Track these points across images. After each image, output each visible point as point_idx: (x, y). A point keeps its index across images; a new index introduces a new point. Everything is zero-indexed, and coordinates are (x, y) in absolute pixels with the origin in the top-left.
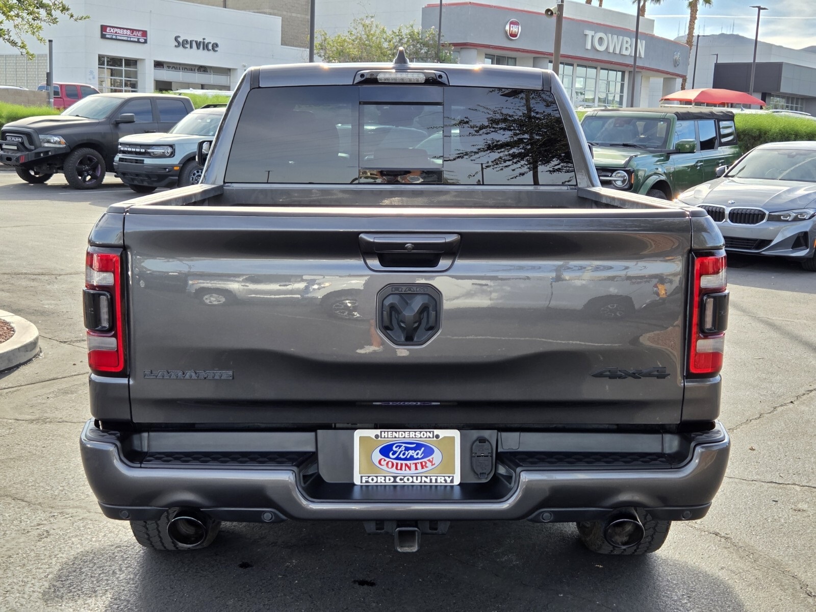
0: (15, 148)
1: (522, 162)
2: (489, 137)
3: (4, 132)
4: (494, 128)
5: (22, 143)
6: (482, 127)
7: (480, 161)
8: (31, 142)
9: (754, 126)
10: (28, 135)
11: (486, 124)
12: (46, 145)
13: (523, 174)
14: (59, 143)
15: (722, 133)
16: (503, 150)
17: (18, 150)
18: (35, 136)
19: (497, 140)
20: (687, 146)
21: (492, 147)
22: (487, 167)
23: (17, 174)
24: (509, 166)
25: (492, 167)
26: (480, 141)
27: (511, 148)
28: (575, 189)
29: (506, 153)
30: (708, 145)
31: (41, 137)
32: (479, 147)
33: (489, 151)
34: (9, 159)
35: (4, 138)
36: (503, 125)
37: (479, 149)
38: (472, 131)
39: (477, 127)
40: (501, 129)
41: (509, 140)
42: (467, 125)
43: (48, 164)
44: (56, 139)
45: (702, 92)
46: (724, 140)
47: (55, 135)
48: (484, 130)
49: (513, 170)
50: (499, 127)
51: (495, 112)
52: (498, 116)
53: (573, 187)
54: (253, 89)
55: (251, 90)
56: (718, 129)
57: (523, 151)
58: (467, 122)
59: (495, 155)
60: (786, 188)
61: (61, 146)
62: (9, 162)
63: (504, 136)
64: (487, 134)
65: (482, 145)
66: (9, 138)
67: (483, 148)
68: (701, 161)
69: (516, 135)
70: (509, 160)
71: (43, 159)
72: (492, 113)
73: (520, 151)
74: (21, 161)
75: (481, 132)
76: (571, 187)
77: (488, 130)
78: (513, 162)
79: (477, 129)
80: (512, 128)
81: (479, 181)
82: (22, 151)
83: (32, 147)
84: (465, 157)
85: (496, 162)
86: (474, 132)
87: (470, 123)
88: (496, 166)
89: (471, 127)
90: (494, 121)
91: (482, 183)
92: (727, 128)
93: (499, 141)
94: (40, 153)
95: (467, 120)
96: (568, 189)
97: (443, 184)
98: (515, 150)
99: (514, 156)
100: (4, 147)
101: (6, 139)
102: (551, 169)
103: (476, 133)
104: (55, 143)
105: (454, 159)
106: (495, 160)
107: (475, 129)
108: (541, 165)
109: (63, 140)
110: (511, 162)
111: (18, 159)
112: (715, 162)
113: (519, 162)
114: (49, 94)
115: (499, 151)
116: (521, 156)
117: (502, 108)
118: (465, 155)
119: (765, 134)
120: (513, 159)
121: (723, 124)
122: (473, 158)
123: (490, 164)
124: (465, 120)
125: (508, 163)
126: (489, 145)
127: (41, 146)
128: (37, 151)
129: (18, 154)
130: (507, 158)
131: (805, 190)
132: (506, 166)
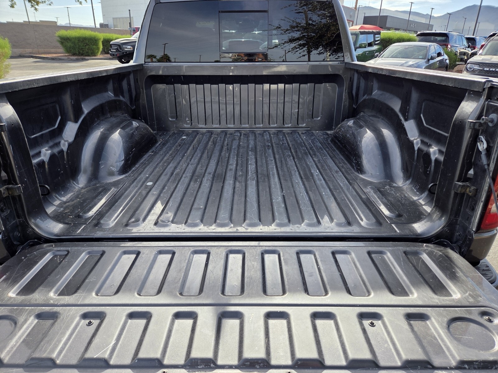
0: (115, 51)
1: (304, 49)
2: (290, 35)
3: (111, 45)
4: (292, 30)
5: (117, 49)
6: (287, 30)
7: (285, 49)
8: (121, 49)
9: (387, 37)
10: (119, 45)
11: (289, 28)
12: (126, 49)
13: (304, 56)
14: (131, 49)
15: (376, 40)
16: (296, 42)
17: (116, 51)
18: (121, 46)
19: (294, 36)
20: (363, 45)
21: (291, 41)
22: (289, 51)
23: (118, 61)
24: (298, 51)
25: (291, 52)
26: (286, 37)
27: (299, 41)
28: (343, 63)
29: (297, 44)
30: (370, 45)
31: (124, 46)
32: (285, 41)
33: (290, 43)
34: (114, 55)
35: (111, 47)
36: (296, 29)
37: (285, 42)
38: (282, 32)
39: (285, 30)
40: (295, 31)
41: (298, 36)
42: (280, 29)
43: (128, 57)
44: (129, 47)
45: (362, 26)
46: (376, 43)
47: (129, 46)
48: (288, 32)
49: (300, 53)
50: (294, 30)
51: (293, 21)
52: (295, 24)
53: (342, 62)
54: (157, 4)
55: (155, 4)
56: (374, 38)
57: (305, 42)
58: (280, 28)
59: (293, 45)
60: (405, 62)
61: (131, 50)
62: (113, 56)
63: (297, 35)
64: (289, 33)
65: (286, 39)
66: (113, 47)
67: (287, 41)
68: (368, 51)
69: (302, 33)
70: (298, 48)
71: (125, 55)
72: (291, 22)
73: (304, 42)
74: (118, 56)
75: (287, 32)
76: (341, 62)
77: (290, 31)
78: (300, 49)
79: (285, 31)
80: (300, 30)
81: (284, 60)
82: (118, 52)
83: (121, 50)
84: (279, 46)
85: (293, 49)
86: (283, 33)
87: (281, 28)
88: (293, 51)
89: (282, 30)
90: (292, 27)
91: (285, 61)
92: (378, 37)
93: (294, 37)
94: (124, 52)
95: (280, 26)
96: (339, 63)
97: (268, 62)
98: (301, 42)
99: (300, 45)
100: (111, 50)
101: (112, 47)
102: (319, 53)
103: (284, 33)
104: (129, 49)
105: (273, 48)
106: (292, 48)
107: (284, 31)
108: (314, 50)
109: (132, 48)
110: (299, 49)
111: (116, 55)
112: (372, 52)
113: (303, 48)
114: (131, 31)
115: (295, 42)
116: (303, 45)
117: (297, 18)
118: (279, 45)
119: (391, 40)
120: (300, 47)
121: (377, 36)
122: (282, 47)
123: (290, 50)
124: (279, 26)
125: (298, 49)
126: (290, 39)
127: (124, 50)
128: (123, 51)
129: (116, 53)
130: (297, 47)
131: (412, 62)
132: (297, 51)
